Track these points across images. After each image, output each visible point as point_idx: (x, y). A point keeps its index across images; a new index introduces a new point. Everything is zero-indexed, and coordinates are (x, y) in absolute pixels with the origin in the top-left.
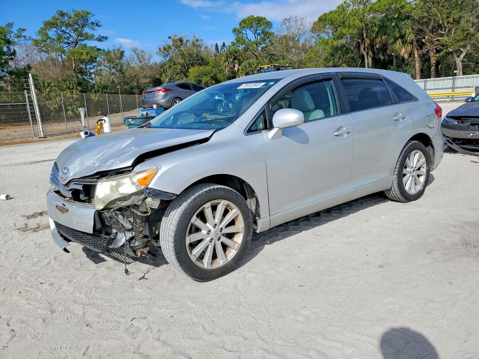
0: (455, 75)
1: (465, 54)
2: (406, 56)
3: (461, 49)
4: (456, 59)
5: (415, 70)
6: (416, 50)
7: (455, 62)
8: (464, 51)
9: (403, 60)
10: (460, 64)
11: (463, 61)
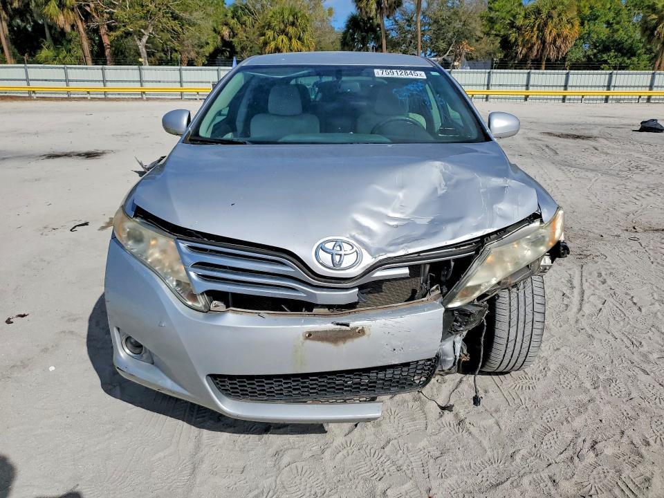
0: (141, 64)
1: (147, 37)
2: (68, 29)
3: (142, 30)
4: (138, 42)
5: (83, 51)
6: (80, 21)
7: (137, 46)
8: (146, 33)
9: (63, 33)
10: (144, 50)
11: (146, 47)
